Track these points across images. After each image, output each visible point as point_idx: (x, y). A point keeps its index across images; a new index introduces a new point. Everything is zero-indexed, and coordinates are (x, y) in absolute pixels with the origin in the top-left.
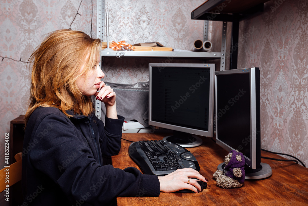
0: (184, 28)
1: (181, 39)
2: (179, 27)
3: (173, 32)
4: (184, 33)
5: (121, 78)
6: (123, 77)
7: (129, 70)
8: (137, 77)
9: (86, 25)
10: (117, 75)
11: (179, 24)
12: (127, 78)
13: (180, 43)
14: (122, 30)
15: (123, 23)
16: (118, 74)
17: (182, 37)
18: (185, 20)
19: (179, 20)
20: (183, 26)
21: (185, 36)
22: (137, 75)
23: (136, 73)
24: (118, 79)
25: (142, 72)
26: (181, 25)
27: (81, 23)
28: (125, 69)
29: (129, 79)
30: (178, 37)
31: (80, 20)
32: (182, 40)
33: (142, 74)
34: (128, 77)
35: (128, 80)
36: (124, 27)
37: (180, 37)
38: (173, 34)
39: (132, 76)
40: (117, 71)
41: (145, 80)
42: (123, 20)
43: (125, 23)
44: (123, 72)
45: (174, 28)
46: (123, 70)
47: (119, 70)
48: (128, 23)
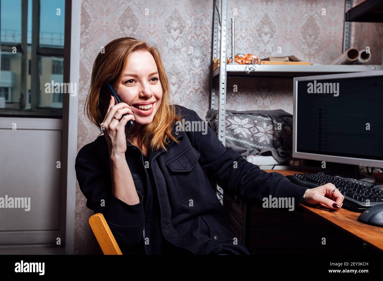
0: (316, 41)
1: (314, 55)
2: (310, 40)
3: (303, 46)
4: (317, 47)
5: (236, 105)
6: (239, 103)
7: (246, 94)
8: (257, 103)
9: (195, 39)
10: (232, 101)
11: (310, 36)
12: (244, 104)
13: (312, 59)
14: (238, 44)
15: (240, 36)
16: (232, 99)
17: (314, 52)
18: (318, 31)
19: (310, 32)
20: (316, 39)
21: (317, 52)
22: (257, 101)
23: (256, 98)
24: (234, 106)
25: (264, 97)
26: (313, 37)
27: (189, 38)
28: (243, 93)
29: (248, 106)
30: (310, 52)
31: (188, 33)
32: (315, 57)
33: (264, 99)
34: (246, 104)
35: (246, 107)
36: (242, 41)
37: (312, 52)
38: (303, 49)
39: (251, 102)
40: (232, 95)
41: (267, 107)
42: (240, 32)
43: (242, 36)
44: (239, 97)
45: (304, 41)
46: (240, 95)
47: (235, 95)
48: (247, 36)
